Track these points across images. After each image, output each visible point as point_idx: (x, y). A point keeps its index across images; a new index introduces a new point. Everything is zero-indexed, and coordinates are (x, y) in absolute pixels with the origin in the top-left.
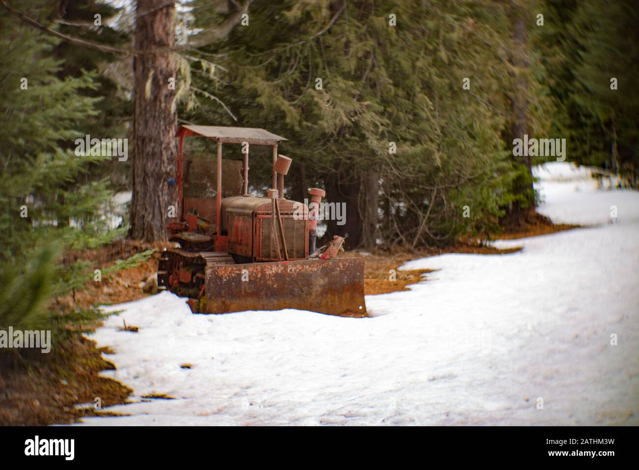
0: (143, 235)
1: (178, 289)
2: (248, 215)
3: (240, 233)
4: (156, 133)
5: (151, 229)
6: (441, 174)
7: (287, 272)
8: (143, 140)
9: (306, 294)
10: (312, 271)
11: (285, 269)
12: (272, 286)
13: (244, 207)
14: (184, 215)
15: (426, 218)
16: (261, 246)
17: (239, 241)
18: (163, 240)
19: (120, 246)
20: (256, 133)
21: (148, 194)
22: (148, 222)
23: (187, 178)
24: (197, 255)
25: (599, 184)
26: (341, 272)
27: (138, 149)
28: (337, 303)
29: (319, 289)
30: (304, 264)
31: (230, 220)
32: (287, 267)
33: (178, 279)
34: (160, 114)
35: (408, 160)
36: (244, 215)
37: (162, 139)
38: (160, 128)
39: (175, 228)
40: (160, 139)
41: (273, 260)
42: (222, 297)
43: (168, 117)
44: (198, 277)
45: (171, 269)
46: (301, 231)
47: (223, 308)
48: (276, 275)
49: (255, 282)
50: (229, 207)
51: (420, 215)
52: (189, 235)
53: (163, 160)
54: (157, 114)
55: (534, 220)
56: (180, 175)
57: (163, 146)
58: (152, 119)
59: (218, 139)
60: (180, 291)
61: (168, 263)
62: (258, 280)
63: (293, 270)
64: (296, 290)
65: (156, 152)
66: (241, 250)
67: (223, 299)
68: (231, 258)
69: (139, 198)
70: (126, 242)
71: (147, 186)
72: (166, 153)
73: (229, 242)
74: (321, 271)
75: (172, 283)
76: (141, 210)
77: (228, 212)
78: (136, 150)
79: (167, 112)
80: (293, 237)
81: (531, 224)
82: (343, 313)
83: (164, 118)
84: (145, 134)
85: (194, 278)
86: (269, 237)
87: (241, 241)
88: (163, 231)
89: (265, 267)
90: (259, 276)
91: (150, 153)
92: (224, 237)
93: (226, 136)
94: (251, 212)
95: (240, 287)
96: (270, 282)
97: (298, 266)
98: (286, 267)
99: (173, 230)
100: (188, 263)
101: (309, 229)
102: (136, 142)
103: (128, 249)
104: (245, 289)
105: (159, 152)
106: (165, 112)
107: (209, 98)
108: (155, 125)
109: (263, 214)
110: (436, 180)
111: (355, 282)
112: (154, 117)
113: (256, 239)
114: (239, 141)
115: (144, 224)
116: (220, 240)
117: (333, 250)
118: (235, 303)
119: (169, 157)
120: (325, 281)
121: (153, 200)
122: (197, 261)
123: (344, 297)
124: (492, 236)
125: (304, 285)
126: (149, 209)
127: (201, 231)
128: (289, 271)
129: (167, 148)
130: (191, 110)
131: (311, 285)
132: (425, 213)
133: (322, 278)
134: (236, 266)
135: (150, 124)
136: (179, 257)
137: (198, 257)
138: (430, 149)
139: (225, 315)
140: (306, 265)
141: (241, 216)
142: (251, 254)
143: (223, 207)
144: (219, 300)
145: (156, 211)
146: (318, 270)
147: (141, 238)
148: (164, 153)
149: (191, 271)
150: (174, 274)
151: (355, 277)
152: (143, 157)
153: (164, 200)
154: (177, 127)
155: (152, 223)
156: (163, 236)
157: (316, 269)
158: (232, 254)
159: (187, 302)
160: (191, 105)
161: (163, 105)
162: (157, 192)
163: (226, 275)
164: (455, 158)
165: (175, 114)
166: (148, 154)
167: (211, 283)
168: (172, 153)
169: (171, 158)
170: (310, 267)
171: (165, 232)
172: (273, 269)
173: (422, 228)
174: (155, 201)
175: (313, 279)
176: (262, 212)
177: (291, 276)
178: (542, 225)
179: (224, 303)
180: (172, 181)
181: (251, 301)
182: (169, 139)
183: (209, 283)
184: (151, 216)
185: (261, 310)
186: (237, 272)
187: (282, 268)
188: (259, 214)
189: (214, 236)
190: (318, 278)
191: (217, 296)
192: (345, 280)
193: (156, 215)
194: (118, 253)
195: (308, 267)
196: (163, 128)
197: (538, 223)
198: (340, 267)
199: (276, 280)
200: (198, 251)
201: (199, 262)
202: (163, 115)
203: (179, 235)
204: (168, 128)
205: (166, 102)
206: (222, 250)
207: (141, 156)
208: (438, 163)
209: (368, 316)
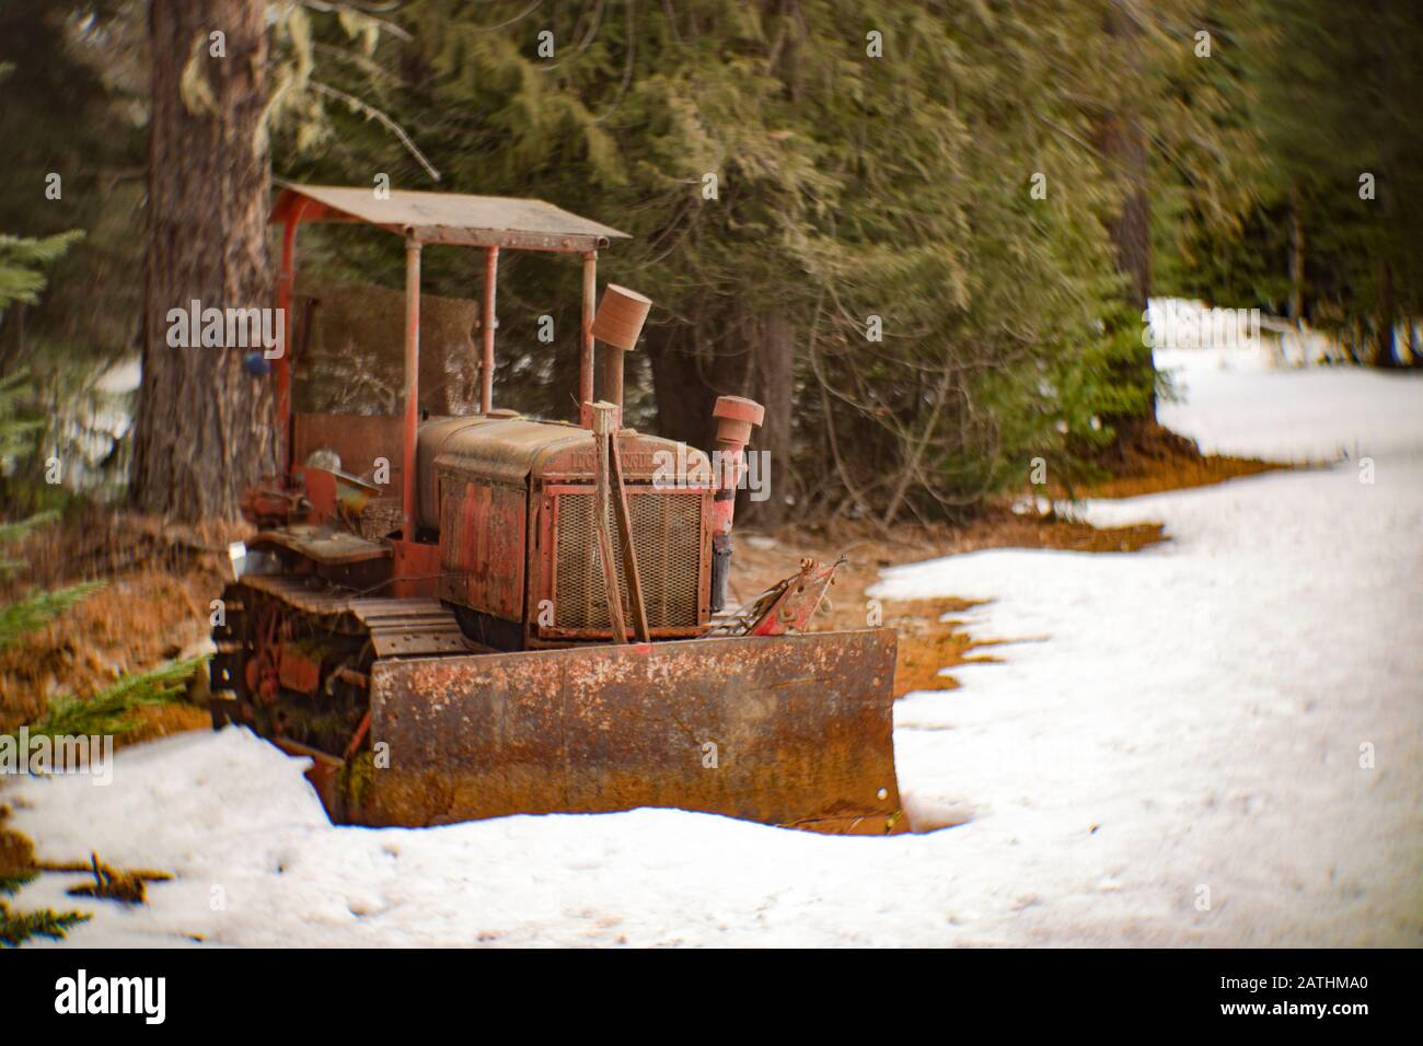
0: (171, 500)
1: (276, 710)
2: (509, 482)
3: (481, 541)
4: (210, 212)
5: (193, 485)
6: (966, 332)
7: (646, 679)
8: (173, 232)
10: (725, 675)
11: (636, 671)
12: (595, 727)
13: (499, 455)
14: (296, 467)
15: (922, 447)
16: (554, 590)
17: (480, 568)
18: (225, 518)
19: (104, 532)
20: (529, 215)
21: (185, 386)
22: (185, 465)
23: (304, 351)
24: (339, 608)
25: (1275, 354)
26: (821, 677)
27: (159, 258)
28: (806, 781)
29: (749, 735)
30: (700, 652)
31: (446, 496)
32: (645, 662)
33: (277, 676)
34: (221, 158)
35: (882, 293)
36: (499, 481)
37: (226, 229)
38: (221, 197)
39: (263, 511)
40: (220, 228)
41: (595, 632)
42: (427, 764)
43: (245, 168)
44: (340, 679)
45: (253, 636)
46: (687, 539)
48: (609, 688)
49: (538, 712)
50: (445, 452)
51: (904, 441)
52: (313, 537)
53: (230, 288)
54: (213, 158)
55: (1157, 447)
57: (230, 249)
58: (197, 174)
59: (410, 230)
60: (282, 716)
61: (245, 619)
62: (548, 707)
63: (665, 673)
64: (674, 738)
65: (209, 268)
66: (489, 597)
67: (432, 770)
68: (453, 620)
69: (160, 397)
70: (121, 523)
71: (183, 362)
72: (238, 267)
73: (444, 567)
74: (756, 675)
75: (257, 688)
76: (163, 431)
77: (442, 469)
78: (153, 258)
79: (242, 154)
81: (1151, 455)
82: (826, 812)
83: (234, 172)
84: (179, 215)
85: (330, 680)
86: (581, 559)
87: (486, 566)
88: (227, 491)
89: (572, 663)
90: (553, 691)
91: (192, 270)
92: (425, 547)
93: (433, 221)
94: (524, 473)
95: (489, 731)
96: (587, 714)
97: (682, 659)
98: (641, 663)
99: (258, 515)
100: (309, 630)
101: (710, 531)
102: (152, 237)
103: (129, 540)
104: (503, 736)
105: (216, 267)
106: (234, 154)
107: (361, 115)
108: (207, 189)
109: (563, 482)
110: (950, 347)
111: (866, 709)
112: (205, 167)
113: (540, 566)
114: (475, 237)
115: (172, 471)
116: (413, 559)
117: (797, 605)
118: (469, 785)
119: (246, 280)
120: (767, 708)
121: (198, 402)
122: (340, 625)
123: (827, 760)
124: (1078, 490)
125: (699, 723)
126: (189, 429)
127: (350, 521)
128: (650, 675)
129: (241, 256)
130: (310, 148)
131: (723, 720)
132: (919, 434)
133: (757, 697)
134: (476, 662)
135: (193, 186)
136: (278, 604)
137: (342, 615)
138: (942, 259)
139: (439, 832)
140: (708, 655)
141: (486, 483)
142: (519, 612)
143: (423, 451)
144: (418, 775)
145: (208, 433)
146: (745, 672)
147: (165, 510)
148: (232, 268)
149: (318, 655)
150: (262, 655)
151: (864, 694)
152: (171, 280)
153: (229, 403)
154: (268, 194)
155: (196, 468)
156: (227, 506)
157: (738, 669)
158: (452, 606)
159: (308, 775)
160: (310, 135)
161: (230, 133)
162: (212, 379)
163: (442, 690)
164: (1003, 288)
165: (263, 158)
166: (185, 272)
167: (391, 718)
168: (253, 271)
169: (252, 284)
170: (719, 660)
171: (232, 494)
172: (597, 668)
173: (909, 474)
174: (205, 406)
175: (728, 701)
176: (561, 475)
177: (657, 694)
178: (1179, 460)
179: (432, 783)
181: (522, 777)
182: (247, 227)
183: (384, 716)
184: (192, 449)
185: (556, 811)
186: (479, 680)
187: (630, 666)
188: (550, 483)
189: (394, 542)
190: (747, 697)
191: (411, 761)
192: (834, 705)
193: (206, 447)
194: (98, 552)
195: (712, 661)
196: (228, 198)
197: (1168, 454)
198: (816, 661)
199: (609, 706)
200: (340, 595)
201: (346, 629)
202: (229, 163)
203: (278, 534)
204: (243, 198)
205: (238, 124)
206: (418, 592)
207: (166, 279)
208: (961, 298)
209: (904, 827)
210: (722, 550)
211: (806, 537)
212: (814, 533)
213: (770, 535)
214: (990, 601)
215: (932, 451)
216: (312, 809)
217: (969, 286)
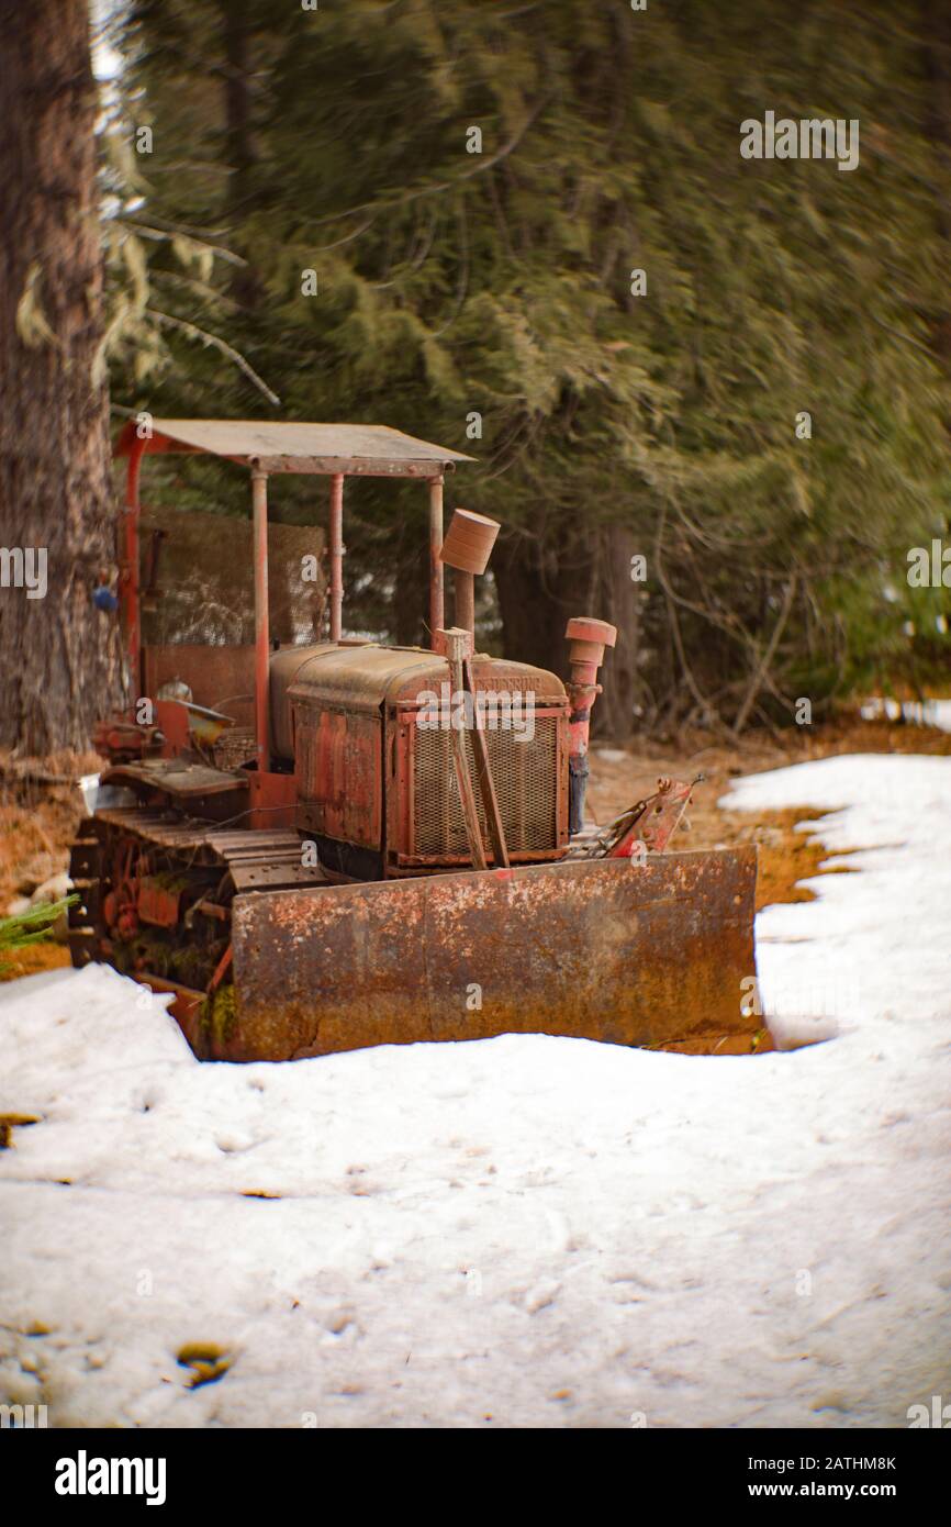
0: (20, 734)
1: (136, 945)
2: (363, 711)
3: (337, 771)
4: (50, 444)
5: (41, 718)
6: (811, 538)
7: (506, 904)
8: (14, 465)
9: (568, 975)
10: (586, 898)
11: (497, 896)
12: (457, 954)
13: (352, 684)
15: (770, 655)
16: (412, 818)
17: (336, 797)
18: (75, 748)
20: (373, 441)
21: (31, 619)
22: (33, 697)
24: (197, 842)
26: (681, 897)
28: (669, 1001)
29: (611, 957)
30: (560, 875)
31: (300, 726)
32: (505, 887)
33: (135, 911)
34: (59, 390)
35: (725, 502)
36: (353, 710)
37: (67, 461)
38: (60, 428)
39: (118, 744)
40: (61, 460)
41: (454, 859)
42: (291, 996)
43: (84, 399)
44: (199, 912)
45: (110, 873)
46: (543, 763)
47: (295, 1034)
48: (470, 915)
49: (400, 941)
50: (298, 682)
51: (751, 649)
52: (168, 770)
53: (72, 520)
54: (51, 390)
56: (131, 576)
57: (71, 480)
58: (35, 406)
59: (256, 461)
60: (142, 951)
61: (100, 854)
62: (410, 935)
63: (525, 897)
64: (536, 963)
65: (50, 499)
66: (346, 826)
67: (295, 1003)
72: (80, 498)
73: (300, 797)
74: (616, 897)
75: (116, 923)
76: (11, 664)
77: (295, 699)
79: (81, 385)
80: (517, 782)
82: (692, 1032)
83: (73, 403)
84: (18, 448)
85: (189, 913)
86: (438, 786)
87: (343, 795)
88: (77, 723)
89: (432, 891)
90: (414, 920)
91: (34, 502)
92: (280, 777)
93: (278, 451)
94: (378, 701)
95: (351, 961)
96: (449, 941)
97: (542, 884)
98: (501, 889)
99: (112, 750)
100: (165, 863)
101: (566, 754)
104: (365, 966)
105: (58, 499)
106: (72, 385)
107: (199, 341)
108: (46, 421)
109: (418, 709)
110: (795, 554)
111: (727, 928)
112: (44, 400)
113: (396, 795)
114: (320, 465)
115: (20, 704)
116: (268, 789)
117: (655, 826)
118: (334, 1016)
119: (88, 510)
120: (628, 930)
121: (44, 634)
122: (197, 858)
123: (691, 981)
124: (926, 692)
125: (561, 946)
126: (36, 662)
127: (204, 752)
128: (510, 900)
129: (83, 486)
130: (148, 376)
131: (585, 943)
132: (766, 641)
133: (619, 919)
134: (337, 893)
135: (32, 418)
136: (135, 839)
137: (200, 848)
138: (783, 465)
140: (568, 879)
141: (341, 713)
142: (377, 841)
143: (276, 682)
144: (281, 1008)
145: (55, 665)
146: (605, 894)
147: (14, 744)
148: (73, 499)
149: (176, 889)
150: (120, 890)
151: (726, 912)
152: (13, 512)
153: (75, 634)
154: (108, 424)
155: (45, 701)
156: (77, 737)
157: (599, 891)
158: (310, 836)
159: (171, 1010)
160: (147, 363)
161: (68, 364)
162: (57, 610)
163: (304, 922)
164: (844, 491)
165: (102, 388)
166: (27, 504)
167: (253, 951)
168: (96, 501)
169: (94, 513)
170: (579, 883)
171: (82, 727)
172: (458, 895)
173: (757, 681)
174: (51, 637)
175: (590, 924)
176: (416, 702)
177: (517, 918)
179: (296, 1015)
180: (106, 596)
181: (386, 1006)
182: (87, 458)
183: (246, 950)
184: (39, 682)
185: (422, 1040)
186: (340, 911)
187: (490, 892)
188: (404, 710)
189: (249, 773)
190: (609, 919)
191: (273, 994)
192: (695, 925)
193: (54, 679)
195: (572, 884)
196: (68, 429)
198: (676, 882)
199: (471, 933)
200: (196, 828)
201: (204, 863)
202: (68, 394)
203: (131, 769)
204: (83, 429)
205: (75, 355)
206: (275, 823)
207: (8, 511)
208: (804, 504)
209: (769, 1046)
210: (578, 772)
211: (656, 748)
212: (664, 744)
213: (619, 747)
214: (843, 809)
215: (780, 658)
216: (176, 1044)
217: (811, 492)
